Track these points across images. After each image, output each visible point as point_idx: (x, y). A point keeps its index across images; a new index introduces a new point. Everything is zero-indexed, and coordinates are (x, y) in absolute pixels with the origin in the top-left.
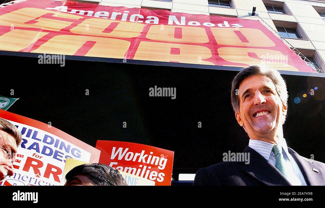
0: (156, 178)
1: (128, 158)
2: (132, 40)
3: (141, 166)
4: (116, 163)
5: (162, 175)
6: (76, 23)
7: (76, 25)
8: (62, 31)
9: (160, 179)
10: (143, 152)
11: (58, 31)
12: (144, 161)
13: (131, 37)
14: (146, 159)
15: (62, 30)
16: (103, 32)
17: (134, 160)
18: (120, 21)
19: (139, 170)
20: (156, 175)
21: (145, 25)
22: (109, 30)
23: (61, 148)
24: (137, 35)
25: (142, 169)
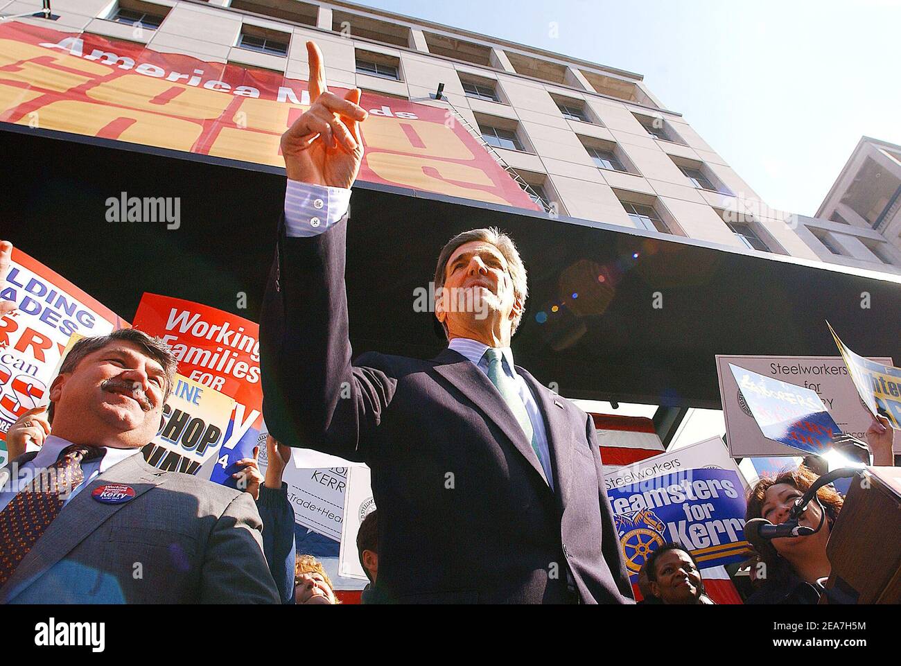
0: (245, 375)
1: (199, 332)
2: (207, 123)
3: (220, 349)
4: (176, 338)
5: (255, 371)
6: (97, 81)
7: (98, 84)
8: (71, 94)
9: (252, 378)
10: (226, 325)
11: (63, 91)
12: (226, 342)
13: (205, 118)
14: (231, 338)
15: (71, 90)
16: (150, 101)
17: (209, 337)
18: (185, 84)
19: (216, 356)
20: (246, 370)
21: (233, 97)
22: (162, 99)
23: (57, 306)
24: (216, 115)
25: (221, 354)
